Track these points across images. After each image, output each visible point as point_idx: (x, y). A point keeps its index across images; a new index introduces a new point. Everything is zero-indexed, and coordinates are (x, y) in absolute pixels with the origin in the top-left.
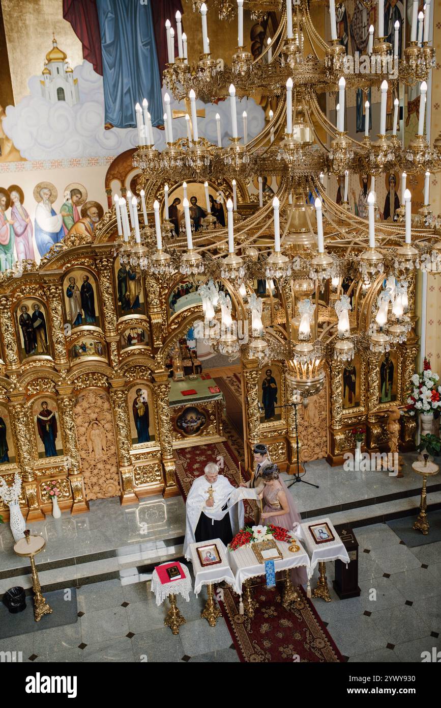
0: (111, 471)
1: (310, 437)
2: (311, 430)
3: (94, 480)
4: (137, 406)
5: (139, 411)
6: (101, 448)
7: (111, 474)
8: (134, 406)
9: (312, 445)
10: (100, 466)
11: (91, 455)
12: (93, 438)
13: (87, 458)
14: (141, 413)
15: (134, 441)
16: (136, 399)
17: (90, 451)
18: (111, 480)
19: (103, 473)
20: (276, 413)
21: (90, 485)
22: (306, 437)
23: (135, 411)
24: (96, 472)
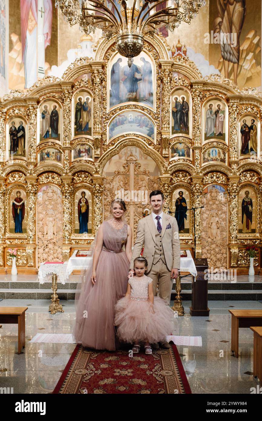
0: (58, 252)
1: (212, 252)
2: (214, 246)
3: (45, 256)
4: (81, 205)
5: (82, 208)
6: (53, 232)
7: (58, 254)
8: (79, 204)
9: (214, 259)
10: (50, 246)
11: (46, 237)
12: (47, 223)
13: (42, 238)
14: (83, 210)
15: (76, 231)
16: (81, 199)
17: (45, 234)
18: (57, 259)
19: (52, 252)
20: (185, 228)
21: (42, 260)
22: (209, 251)
23: (80, 208)
24: (47, 250)
